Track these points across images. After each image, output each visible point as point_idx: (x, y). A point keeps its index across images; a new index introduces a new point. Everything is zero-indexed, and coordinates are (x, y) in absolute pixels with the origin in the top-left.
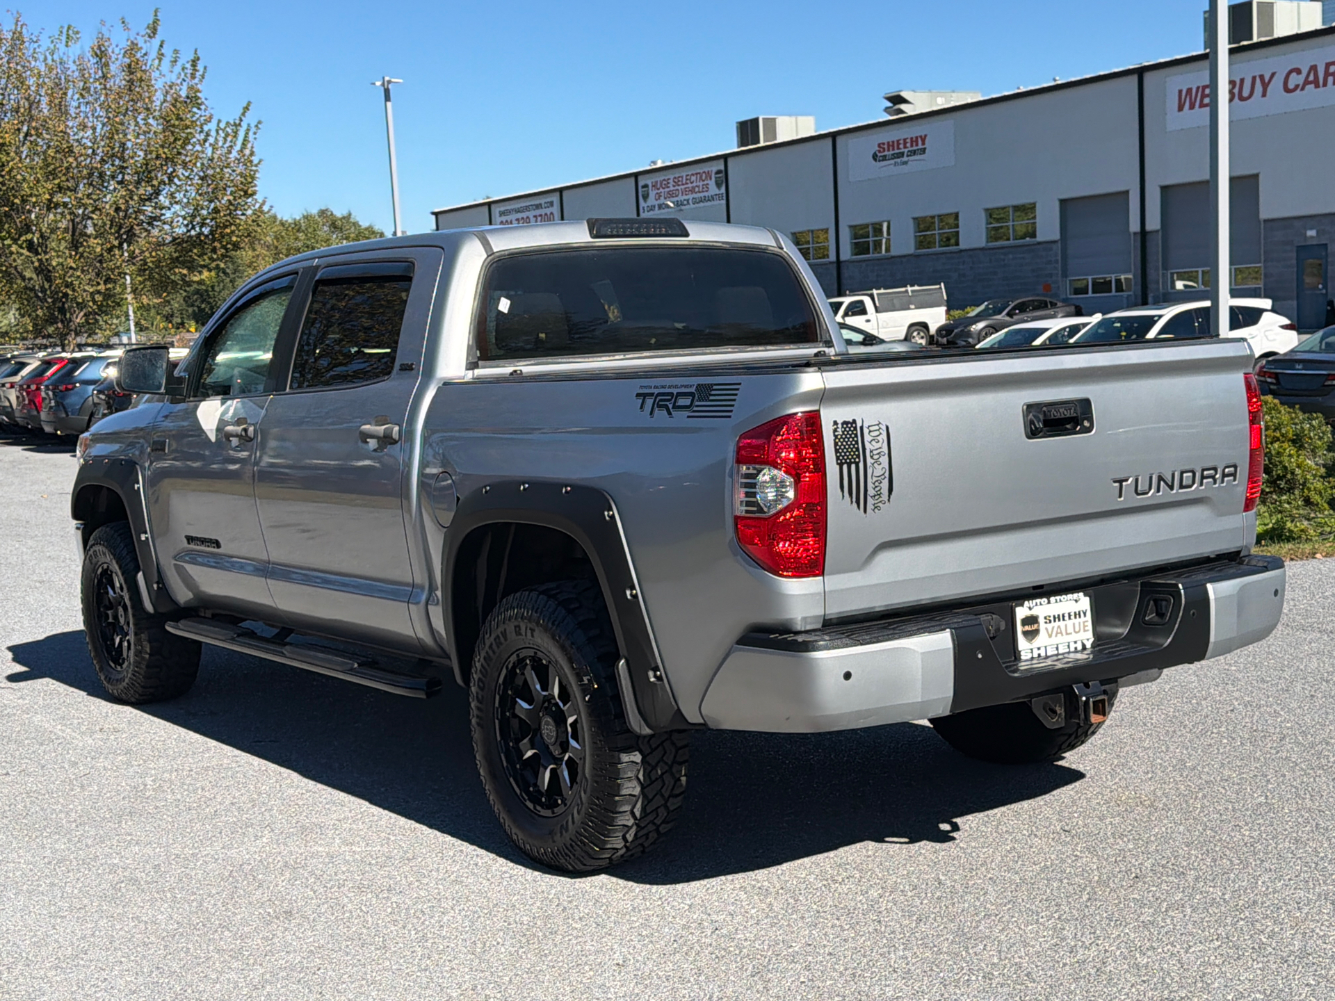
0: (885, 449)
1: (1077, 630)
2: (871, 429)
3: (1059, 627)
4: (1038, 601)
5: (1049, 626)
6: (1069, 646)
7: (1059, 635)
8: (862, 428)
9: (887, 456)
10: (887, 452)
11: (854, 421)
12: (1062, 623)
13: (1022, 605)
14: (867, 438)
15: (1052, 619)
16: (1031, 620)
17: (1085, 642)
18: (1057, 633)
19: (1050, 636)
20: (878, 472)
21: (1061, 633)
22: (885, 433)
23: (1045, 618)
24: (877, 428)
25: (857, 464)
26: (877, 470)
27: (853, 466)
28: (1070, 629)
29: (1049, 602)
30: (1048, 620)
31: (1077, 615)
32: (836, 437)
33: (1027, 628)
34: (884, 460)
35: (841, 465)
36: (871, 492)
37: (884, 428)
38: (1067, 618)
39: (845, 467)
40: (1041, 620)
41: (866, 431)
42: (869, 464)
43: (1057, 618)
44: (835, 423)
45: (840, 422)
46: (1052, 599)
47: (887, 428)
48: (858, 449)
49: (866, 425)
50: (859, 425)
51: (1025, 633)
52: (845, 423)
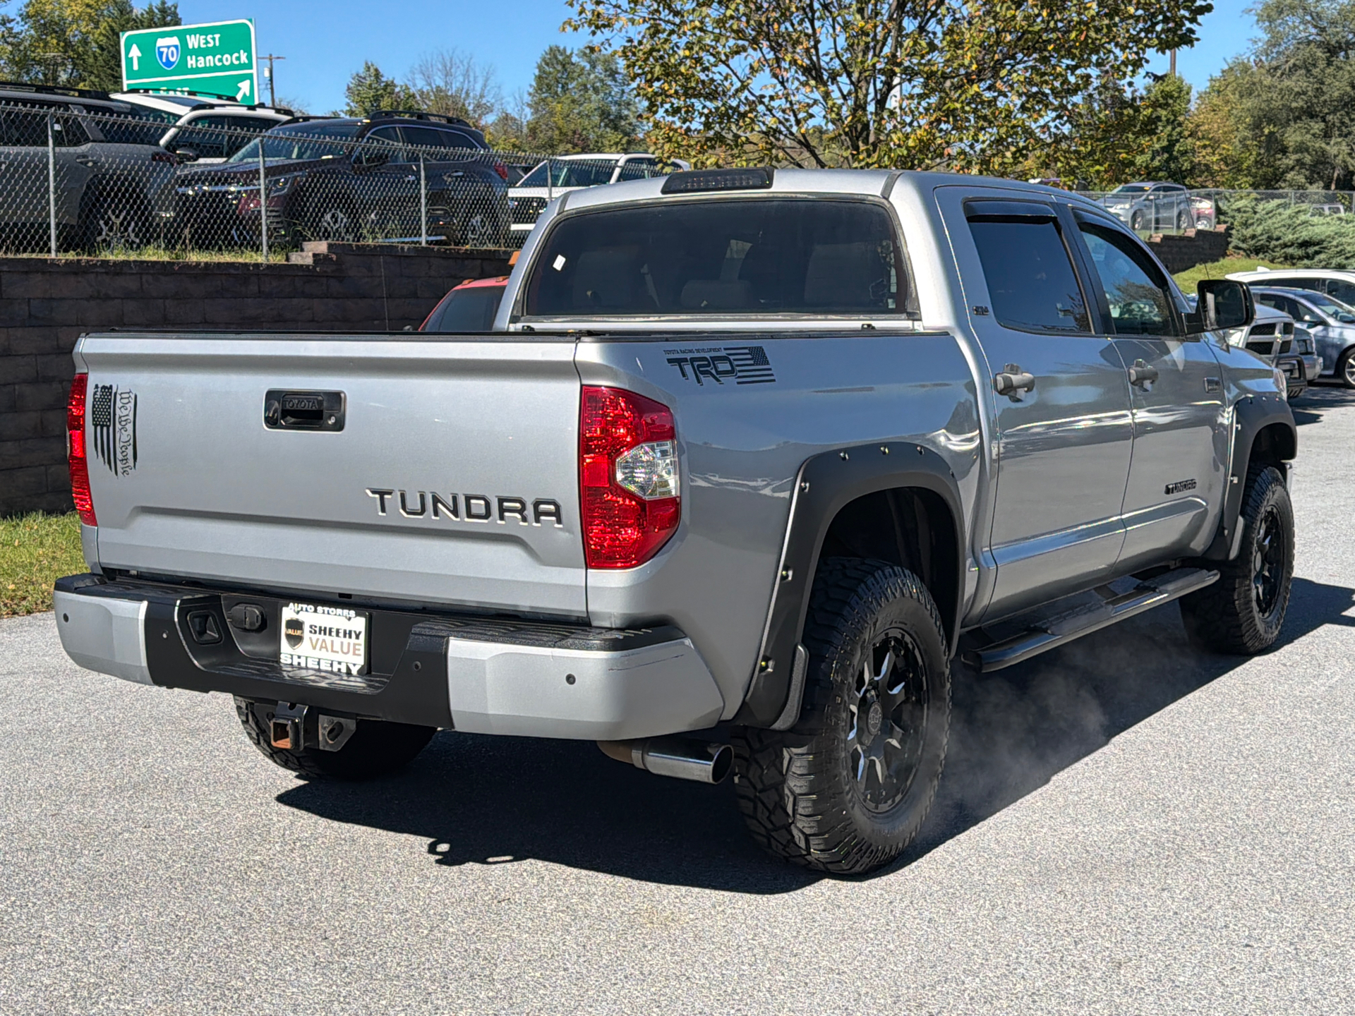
0: (131, 417)
1: (345, 650)
2: (124, 396)
3: (324, 641)
4: (305, 606)
5: (315, 637)
6: (332, 665)
7: (324, 650)
8: (115, 394)
9: (132, 424)
10: (132, 419)
11: (111, 387)
12: (327, 638)
13: (287, 606)
14: (119, 404)
15: (317, 629)
16: (295, 625)
17: (351, 667)
18: (321, 647)
19: (314, 648)
20: (125, 438)
21: (326, 648)
22: (133, 401)
23: (311, 627)
24: (127, 395)
25: (108, 427)
26: (124, 436)
27: (105, 429)
28: (337, 647)
29: (316, 611)
30: (313, 629)
31: (348, 634)
32: (95, 399)
33: (290, 632)
34: (130, 427)
35: (96, 426)
36: (119, 456)
37: (133, 396)
38: (334, 634)
39: (99, 428)
40: (306, 628)
41: (118, 397)
42: (117, 430)
43: (323, 631)
44: (97, 386)
45: (100, 386)
46: (320, 609)
47: (136, 397)
48: (109, 413)
49: (119, 392)
50: (114, 390)
51: (289, 637)
52: (104, 387)
